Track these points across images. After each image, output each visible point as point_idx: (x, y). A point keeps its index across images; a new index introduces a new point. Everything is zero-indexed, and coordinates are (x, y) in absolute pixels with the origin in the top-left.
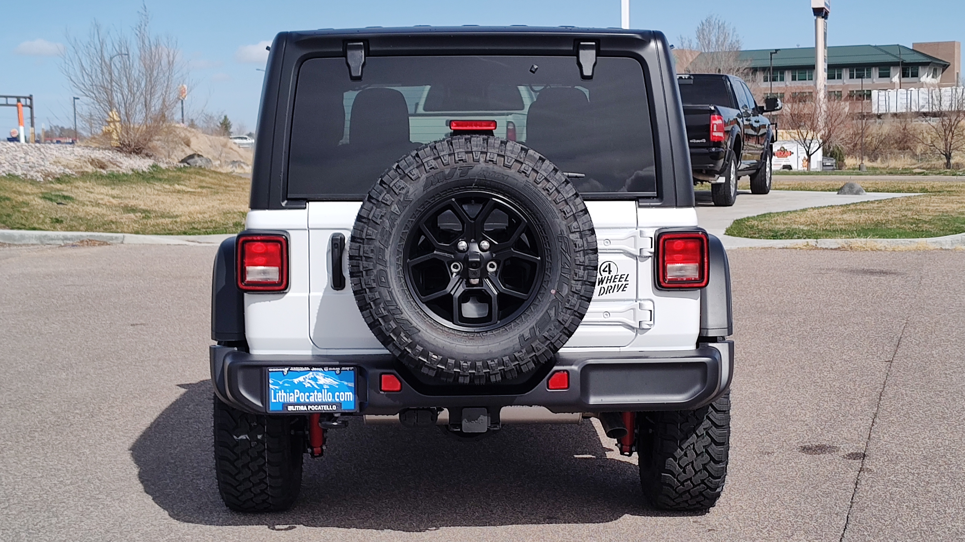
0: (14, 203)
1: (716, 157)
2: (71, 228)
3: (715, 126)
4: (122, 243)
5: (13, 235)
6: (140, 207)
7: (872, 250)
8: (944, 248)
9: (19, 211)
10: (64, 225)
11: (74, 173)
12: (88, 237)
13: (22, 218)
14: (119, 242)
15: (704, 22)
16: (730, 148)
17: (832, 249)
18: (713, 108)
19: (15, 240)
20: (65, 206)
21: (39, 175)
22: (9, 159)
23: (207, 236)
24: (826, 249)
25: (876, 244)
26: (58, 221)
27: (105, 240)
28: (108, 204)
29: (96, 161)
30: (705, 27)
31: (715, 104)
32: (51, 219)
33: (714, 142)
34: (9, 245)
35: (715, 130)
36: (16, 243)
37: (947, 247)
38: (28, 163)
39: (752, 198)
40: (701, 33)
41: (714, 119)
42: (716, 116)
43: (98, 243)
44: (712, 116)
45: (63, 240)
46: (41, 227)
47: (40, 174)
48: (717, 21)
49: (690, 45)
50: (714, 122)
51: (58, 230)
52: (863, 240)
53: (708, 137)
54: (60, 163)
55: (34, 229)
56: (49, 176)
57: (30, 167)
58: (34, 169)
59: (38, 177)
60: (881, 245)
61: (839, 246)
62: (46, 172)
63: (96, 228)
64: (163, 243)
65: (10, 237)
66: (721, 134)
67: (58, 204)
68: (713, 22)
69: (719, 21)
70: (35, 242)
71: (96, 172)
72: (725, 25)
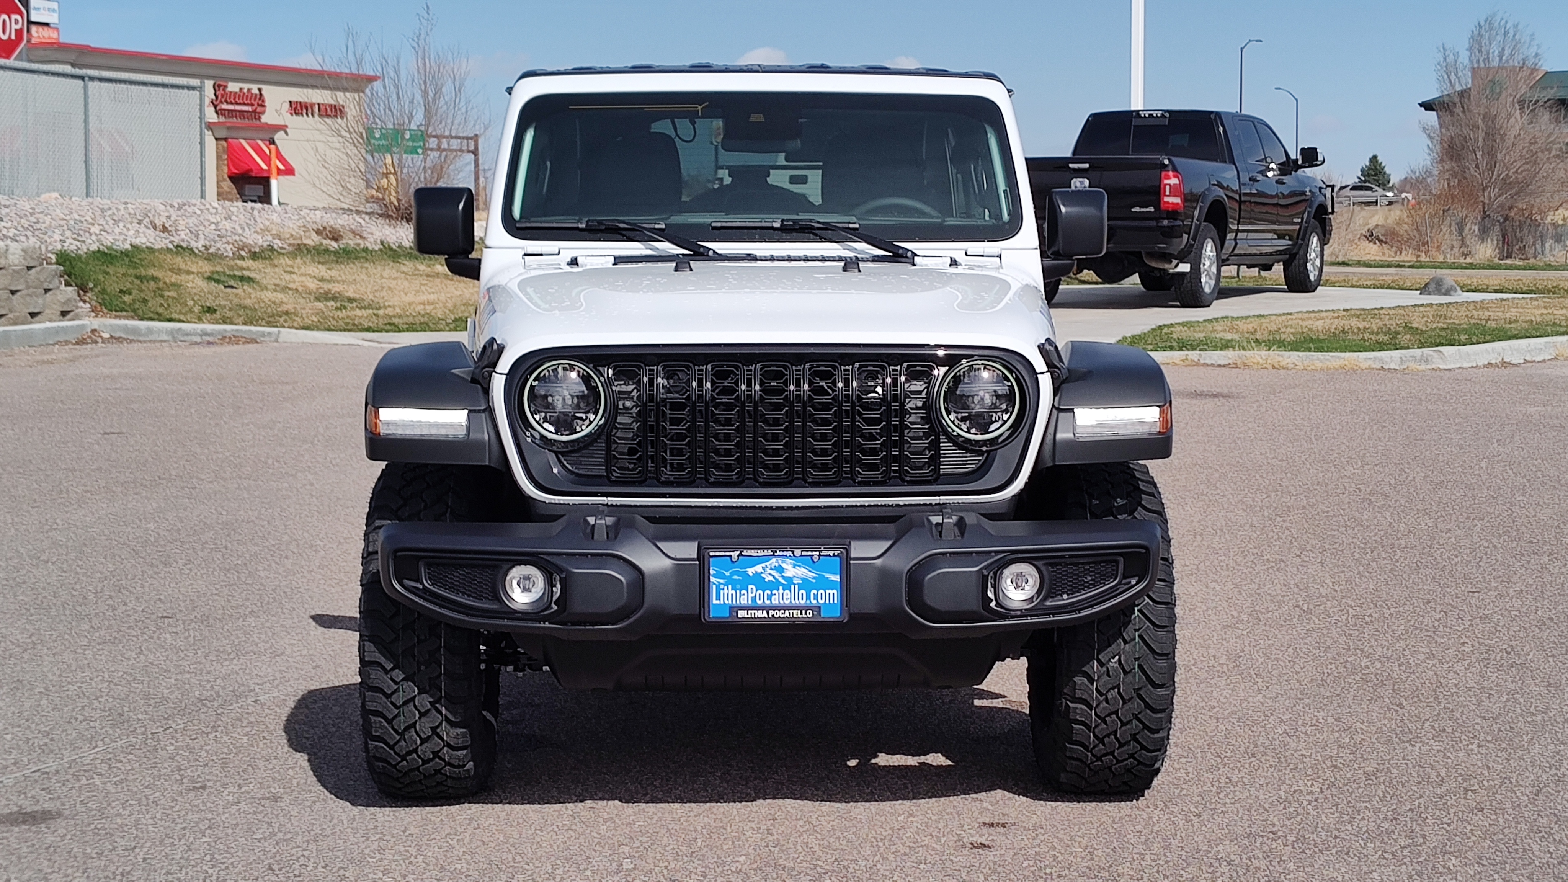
0: (161, 285)
1: (1171, 233)
2: (225, 321)
3: (1168, 187)
4: (277, 341)
5: (138, 328)
6: (347, 294)
7: (1274, 367)
8: (1386, 367)
9: (162, 296)
10: (217, 315)
11: (285, 246)
12: (234, 333)
13: (162, 305)
14: (273, 339)
15: (1482, 23)
16: (1197, 220)
17: (1220, 366)
18: (1166, 162)
19: (140, 336)
20: (234, 290)
21: (229, 247)
22: (192, 225)
23: (396, 334)
24: (1212, 365)
25: (1281, 359)
26: (210, 310)
27: (254, 337)
28: (300, 289)
29: (328, 229)
30: (1483, 32)
31: (1169, 153)
32: (202, 307)
33: (1168, 211)
34: (132, 341)
35: (1168, 193)
36: (141, 339)
37: (1392, 366)
38: (219, 230)
39: (1286, 298)
40: (1477, 42)
41: (1168, 178)
42: (1171, 173)
43: (244, 340)
44: (1163, 173)
45: (201, 336)
46: (182, 317)
47: (231, 246)
48: (1503, 23)
49: (1456, 61)
50: (1166, 182)
51: (203, 323)
52: (1264, 353)
53: (1157, 203)
54: (269, 231)
55: (170, 320)
56: (243, 249)
57: (219, 236)
58: (224, 240)
59: (227, 251)
60: (1289, 360)
61: (1231, 362)
62: (240, 243)
63: (257, 320)
64: (328, 342)
65: (135, 331)
66: (1177, 200)
67: (225, 287)
68: (1496, 24)
69: (1506, 22)
70: (165, 338)
71: (321, 244)
72: (1520, 27)
